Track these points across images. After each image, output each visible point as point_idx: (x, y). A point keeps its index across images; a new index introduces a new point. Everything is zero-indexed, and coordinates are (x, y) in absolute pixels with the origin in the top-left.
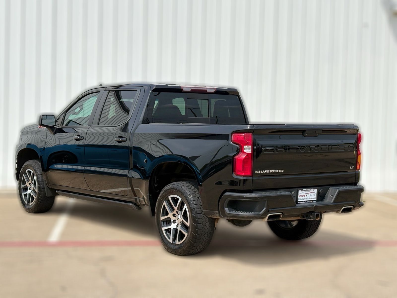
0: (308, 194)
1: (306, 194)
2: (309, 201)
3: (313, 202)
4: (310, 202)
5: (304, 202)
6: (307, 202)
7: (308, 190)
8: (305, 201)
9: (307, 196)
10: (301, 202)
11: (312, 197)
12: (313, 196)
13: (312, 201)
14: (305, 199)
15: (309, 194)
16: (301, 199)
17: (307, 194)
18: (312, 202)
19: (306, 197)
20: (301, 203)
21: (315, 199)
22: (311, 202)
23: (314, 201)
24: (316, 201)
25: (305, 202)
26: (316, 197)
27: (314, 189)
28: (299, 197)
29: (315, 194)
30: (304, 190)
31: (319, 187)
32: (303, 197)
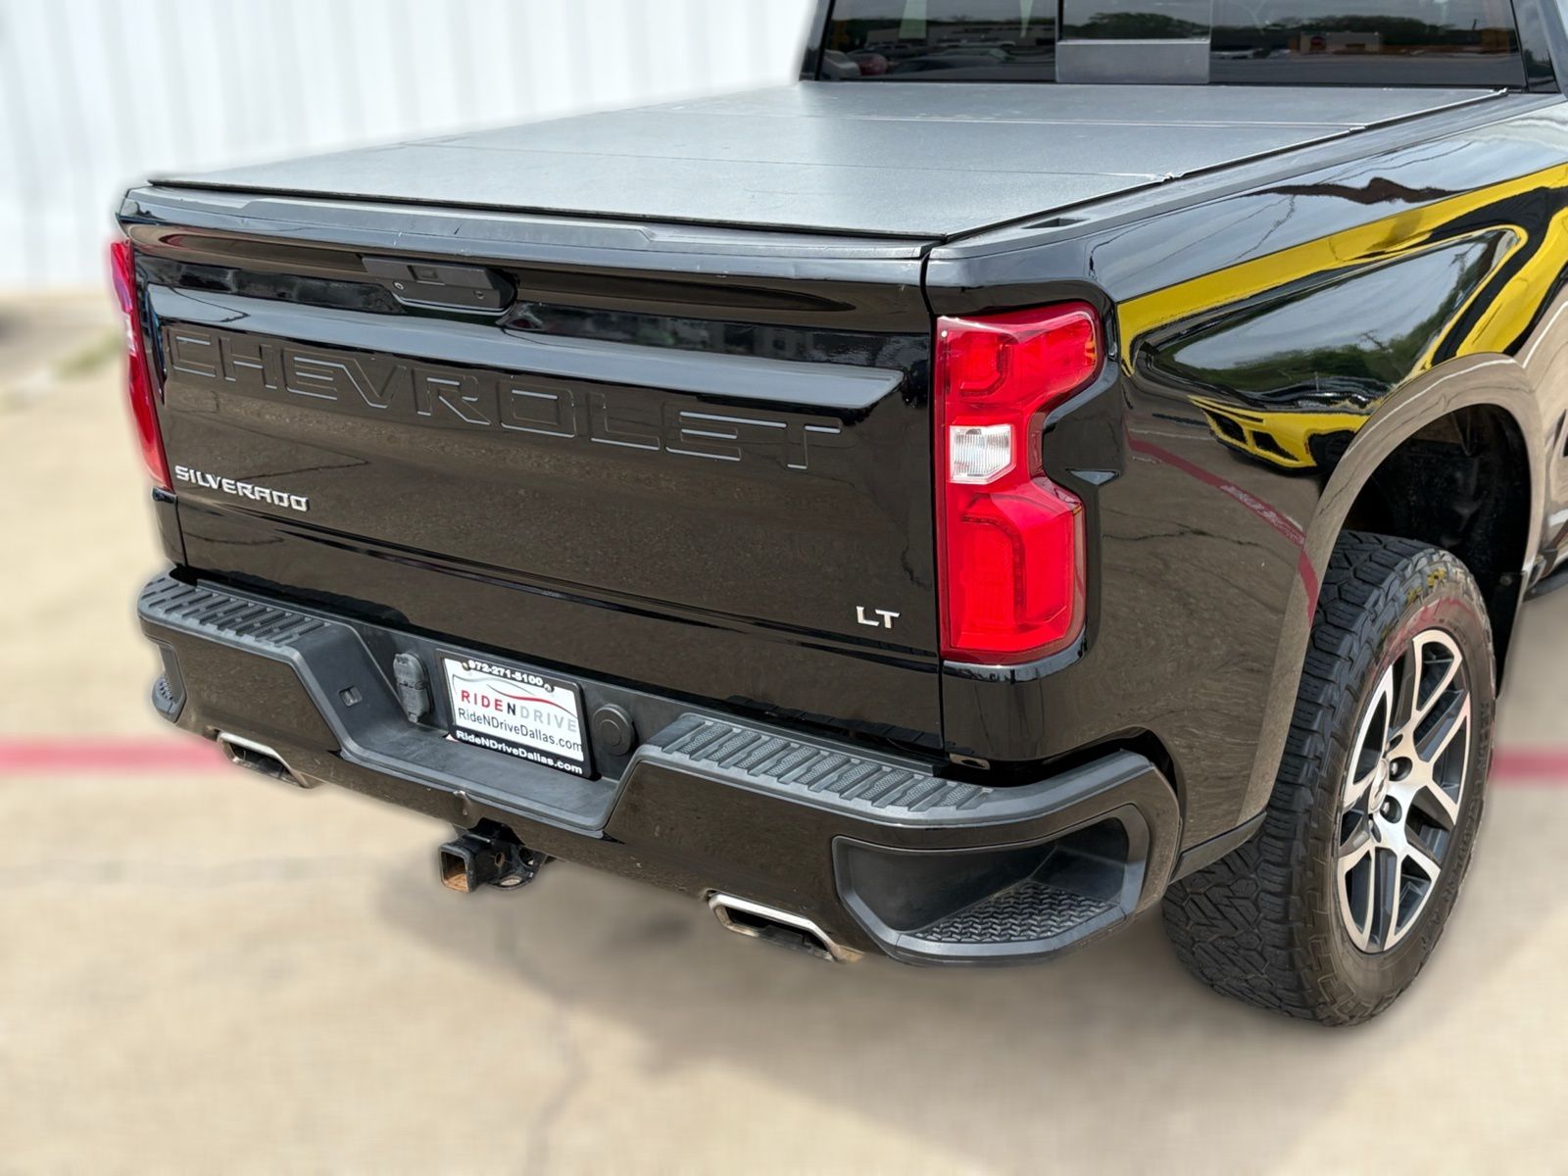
0: (519, 704)
1: (505, 701)
3: (559, 764)
4: (536, 757)
5: (500, 746)
6: (515, 751)
7: (523, 681)
8: (500, 740)
9: (518, 712)
10: (478, 734)
11: (558, 733)
12: (559, 724)
13: (556, 757)
14: (508, 726)
15: (530, 706)
16: (475, 718)
17: (512, 702)
18: (550, 762)
19: (510, 720)
20: (473, 738)
21: (579, 755)
22: (544, 760)
23: (568, 767)
24: (579, 770)
25: (503, 747)
26: (579, 741)
27: (553, 685)
28: (457, 702)
29: (567, 716)
30: (472, 664)
31: (585, 682)
32: (491, 712)
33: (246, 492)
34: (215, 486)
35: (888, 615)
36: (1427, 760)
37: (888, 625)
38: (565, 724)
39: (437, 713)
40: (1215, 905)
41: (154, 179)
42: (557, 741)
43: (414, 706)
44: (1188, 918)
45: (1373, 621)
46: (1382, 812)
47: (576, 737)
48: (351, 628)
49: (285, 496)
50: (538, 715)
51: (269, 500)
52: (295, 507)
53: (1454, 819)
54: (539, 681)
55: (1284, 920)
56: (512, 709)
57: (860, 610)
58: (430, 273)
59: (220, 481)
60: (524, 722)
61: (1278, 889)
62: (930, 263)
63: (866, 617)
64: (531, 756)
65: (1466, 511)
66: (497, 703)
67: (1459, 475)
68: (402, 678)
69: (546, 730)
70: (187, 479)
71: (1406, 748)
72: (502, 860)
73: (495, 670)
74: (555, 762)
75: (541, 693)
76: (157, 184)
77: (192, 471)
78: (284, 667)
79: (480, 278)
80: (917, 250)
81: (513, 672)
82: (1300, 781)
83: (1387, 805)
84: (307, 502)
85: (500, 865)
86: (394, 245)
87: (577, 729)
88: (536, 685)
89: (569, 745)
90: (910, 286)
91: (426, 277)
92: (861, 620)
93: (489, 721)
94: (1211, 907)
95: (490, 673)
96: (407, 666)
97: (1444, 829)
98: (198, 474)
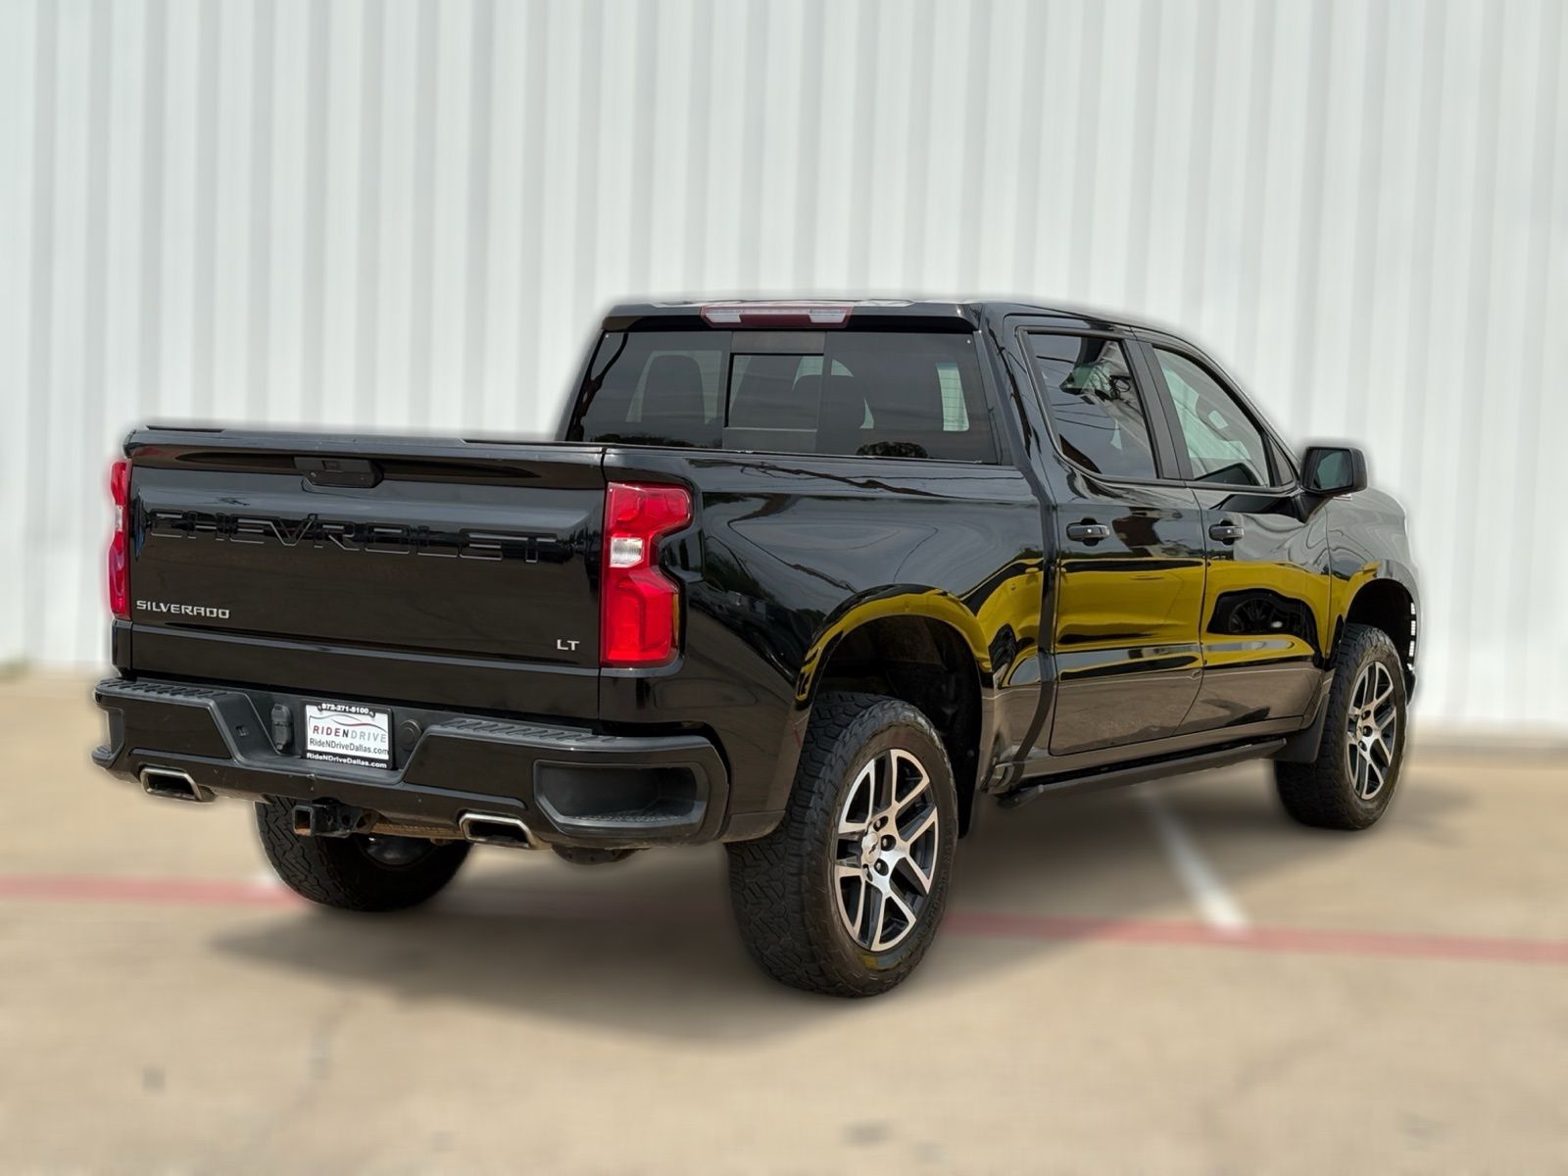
0: (351, 729)
1: (342, 728)
2: (354, 758)
3: (372, 764)
4: (358, 762)
5: (334, 759)
6: (345, 761)
7: (356, 713)
8: (335, 755)
9: (349, 735)
10: (321, 753)
11: (371, 744)
12: (375, 739)
13: (371, 760)
14: (342, 745)
15: (358, 729)
16: (321, 743)
17: (346, 728)
18: (367, 763)
19: (345, 741)
20: (317, 757)
21: (386, 757)
22: (363, 763)
23: (378, 765)
24: (384, 766)
25: (338, 759)
26: (387, 748)
27: (375, 711)
28: (310, 734)
29: (381, 732)
30: (324, 706)
31: (396, 709)
32: (332, 738)
33: (188, 611)
34: (164, 610)
35: (573, 643)
36: (906, 840)
37: (573, 648)
38: (379, 738)
39: (295, 744)
40: (761, 889)
41: (151, 425)
42: (372, 750)
43: (282, 738)
44: (747, 902)
45: (860, 725)
46: (876, 869)
47: (386, 746)
48: (245, 694)
49: (215, 610)
50: (362, 735)
51: (203, 614)
52: (220, 616)
53: (928, 891)
54: (366, 711)
55: (798, 892)
56: (346, 734)
57: (559, 642)
58: (335, 465)
59: (169, 607)
60: (352, 741)
61: (795, 871)
62: (606, 456)
63: (562, 645)
64: (355, 762)
65: (949, 711)
66: (337, 731)
67: (944, 687)
68: (276, 720)
69: (365, 744)
70: (144, 608)
71: (891, 829)
72: (332, 821)
73: (339, 707)
74: (370, 763)
75: (367, 719)
76: (151, 428)
77: (149, 603)
78: (204, 711)
79: (365, 466)
80: (600, 449)
81: (350, 707)
82: (811, 805)
83: (879, 864)
84: (230, 613)
85: (330, 823)
86: (317, 448)
87: (387, 740)
88: (364, 714)
89: (380, 751)
90: (595, 466)
91: (333, 468)
92: (559, 647)
93: (329, 744)
94: (758, 890)
95: (335, 710)
96: (281, 713)
97: (921, 895)
98: (154, 604)
